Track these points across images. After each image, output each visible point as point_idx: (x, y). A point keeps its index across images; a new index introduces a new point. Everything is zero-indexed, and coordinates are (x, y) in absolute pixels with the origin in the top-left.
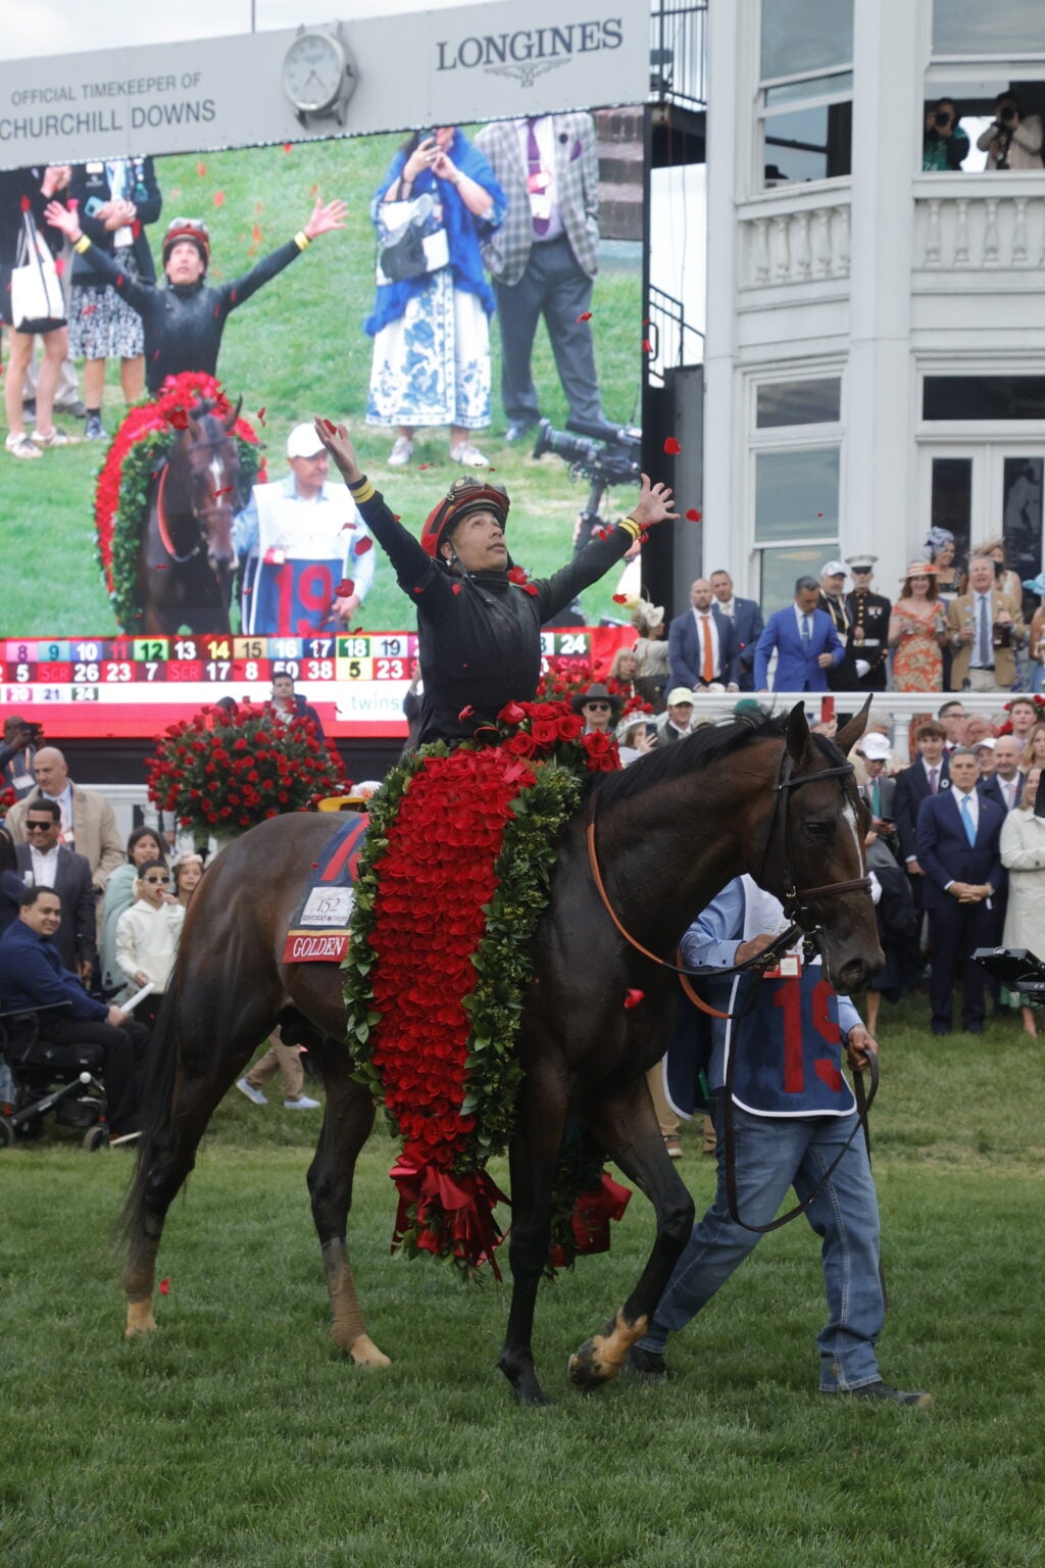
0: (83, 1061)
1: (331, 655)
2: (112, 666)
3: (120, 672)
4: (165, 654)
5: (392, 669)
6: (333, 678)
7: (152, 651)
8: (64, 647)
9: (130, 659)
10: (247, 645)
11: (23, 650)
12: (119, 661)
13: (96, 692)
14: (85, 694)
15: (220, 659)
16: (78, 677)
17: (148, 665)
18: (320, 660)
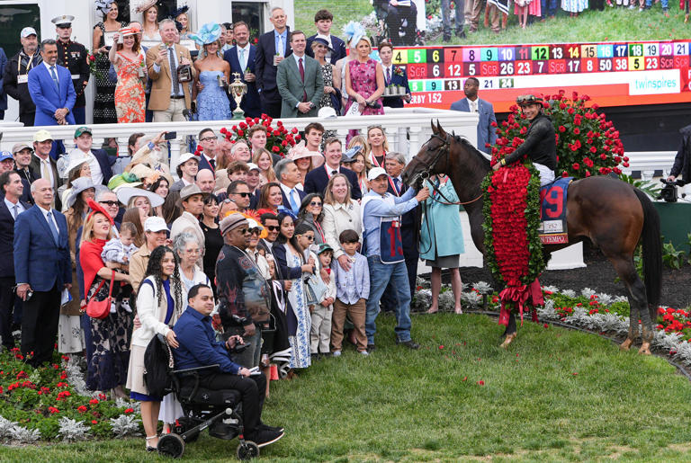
0: (227, 401)
1: (626, 55)
2: (520, 64)
3: (525, 68)
4: (547, 55)
5: (653, 63)
6: (627, 70)
7: (541, 54)
8: (494, 51)
9: (529, 59)
10: (587, 49)
11: (472, 53)
12: (524, 60)
13: (512, 82)
14: (507, 83)
15: (574, 58)
16: (503, 72)
17: (539, 63)
18: (621, 58)
